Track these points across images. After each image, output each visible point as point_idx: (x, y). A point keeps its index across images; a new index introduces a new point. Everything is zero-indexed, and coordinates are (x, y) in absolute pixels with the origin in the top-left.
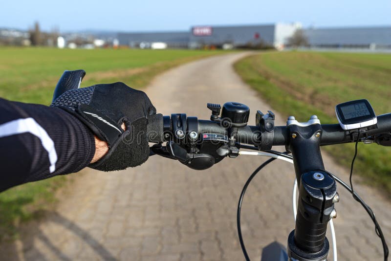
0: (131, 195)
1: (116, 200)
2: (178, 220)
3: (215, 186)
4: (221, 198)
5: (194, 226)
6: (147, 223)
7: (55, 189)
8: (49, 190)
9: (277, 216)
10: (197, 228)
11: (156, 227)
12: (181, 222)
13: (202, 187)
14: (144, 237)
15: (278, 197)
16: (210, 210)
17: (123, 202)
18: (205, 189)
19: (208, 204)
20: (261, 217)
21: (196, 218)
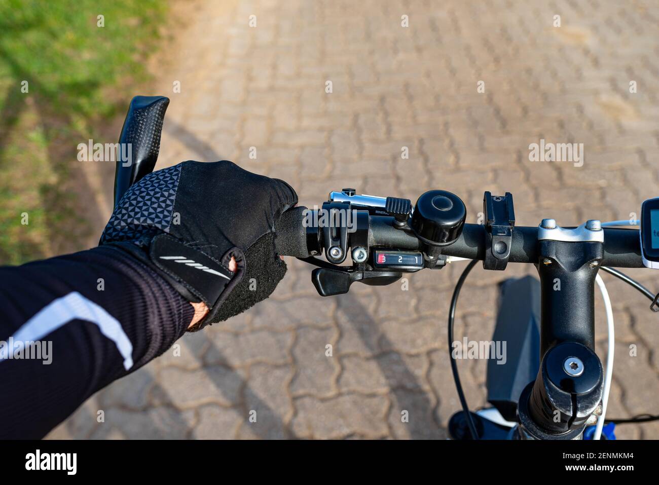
0: (274, 67)
1: (250, 79)
2: (356, 117)
3: (419, 50)
4: (428, 75)
5: (383, 129)
6: (306, 122)
7: (145, 56)
8: (135, 57)
9: (525, 110)
10: (389, 131)
11: (321, 129)
12: (362, 120)
13: (396, 51)
14: (302, 147)
15: (529, 71)
16: (411, 98)
17: (263, 83)
18: (401, 56)
19: (407, 86)
20: (497, 111)
21: (386, 114)
